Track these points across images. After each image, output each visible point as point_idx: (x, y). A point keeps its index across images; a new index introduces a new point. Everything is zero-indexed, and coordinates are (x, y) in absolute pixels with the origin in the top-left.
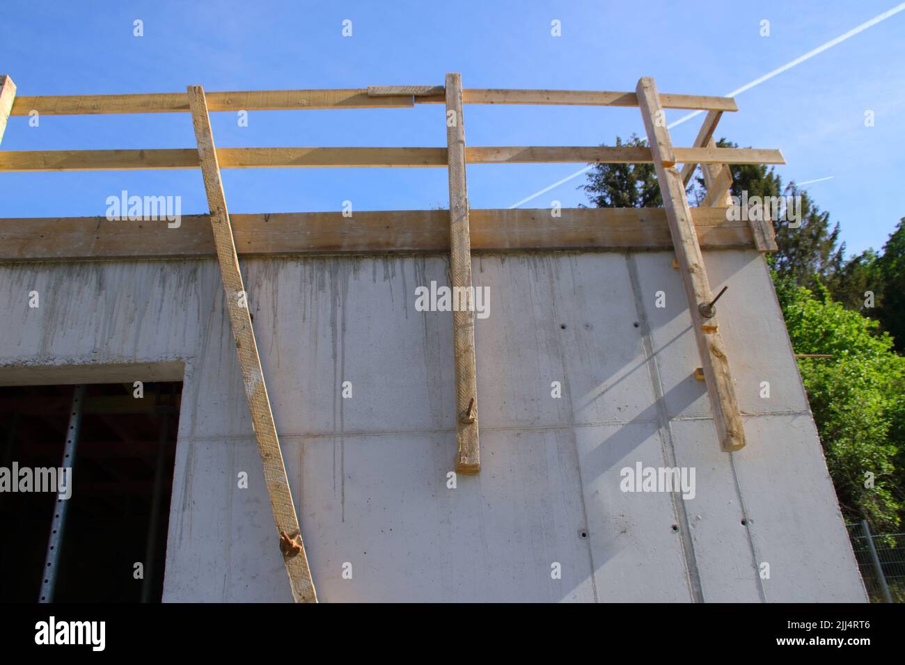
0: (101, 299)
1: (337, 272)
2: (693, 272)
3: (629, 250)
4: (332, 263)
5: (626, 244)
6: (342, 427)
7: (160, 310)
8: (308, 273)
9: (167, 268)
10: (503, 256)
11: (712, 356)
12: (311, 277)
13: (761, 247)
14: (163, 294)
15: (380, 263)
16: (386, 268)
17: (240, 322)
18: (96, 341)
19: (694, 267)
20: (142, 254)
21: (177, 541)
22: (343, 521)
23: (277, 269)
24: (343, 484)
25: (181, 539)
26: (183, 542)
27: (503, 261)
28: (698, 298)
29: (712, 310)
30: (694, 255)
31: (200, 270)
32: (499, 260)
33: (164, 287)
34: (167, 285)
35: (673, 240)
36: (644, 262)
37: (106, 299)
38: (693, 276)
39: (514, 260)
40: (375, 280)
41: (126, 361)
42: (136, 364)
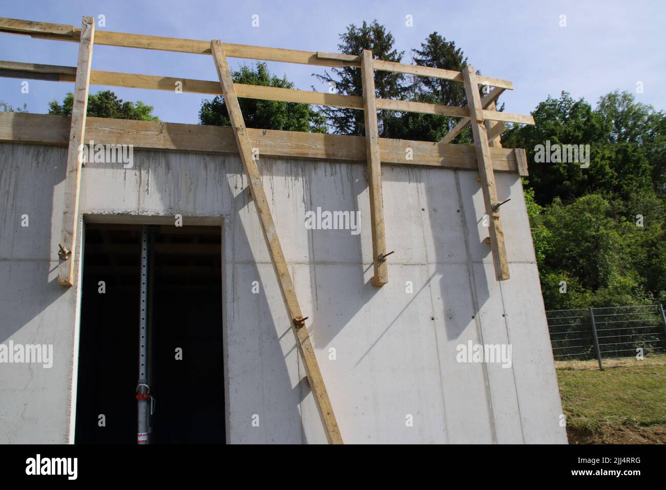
0: (170, 175)
1: (305, 169)
2: (490, 186)
3: (456, 169)
4: (302, 163)
5: (455, 166)
6: (314, 258)
7: (206, 185)
8: (289, 168)
9: (207, 159)
10: (393, 167)
11: (497, 232)
12: (291, 171)
13: (521, 173)
14: (207, 175)
15: (328, 166)
16: (332, 169)
17: (261, 198)
18: (170, 202)
19: (490, 183)
20: (193, 149)
21: (232, 319)
22: (318, 309)
23: (272, 164)
24: (316, 290)
25: (234, 317)
26: (235, 319)
27: (393, 170)
28: (491, 200)
29: (498, 208)
30: (490, 177)
31: (227, 162)
32: (391, 170)
33: (206, 170)
34: (208, 170)
35: (479, 165)
36: (464, 177)
37: (173, 176)
38: (489, 188)
39: (398, 169)
40: (326, 176)
41: (190, 215)
42: (196, 217)
